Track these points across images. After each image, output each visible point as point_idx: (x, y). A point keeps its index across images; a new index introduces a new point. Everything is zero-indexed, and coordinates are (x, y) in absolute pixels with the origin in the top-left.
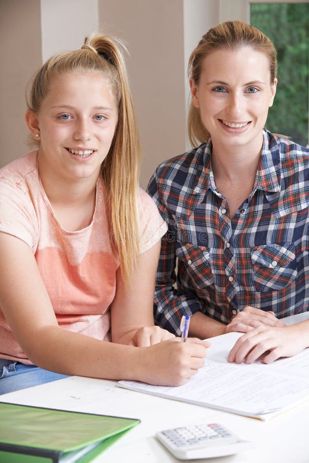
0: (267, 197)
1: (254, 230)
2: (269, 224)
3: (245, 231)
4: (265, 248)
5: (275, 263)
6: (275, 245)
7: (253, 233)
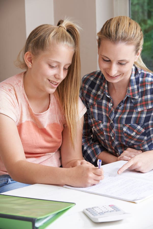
0: (132, 100)
1: (125, 116)
2: (133, 114)
3: (121, 116)
4: (130, 126)
5: (134, 133)
6: (135, 124)
7: (125, 118)
